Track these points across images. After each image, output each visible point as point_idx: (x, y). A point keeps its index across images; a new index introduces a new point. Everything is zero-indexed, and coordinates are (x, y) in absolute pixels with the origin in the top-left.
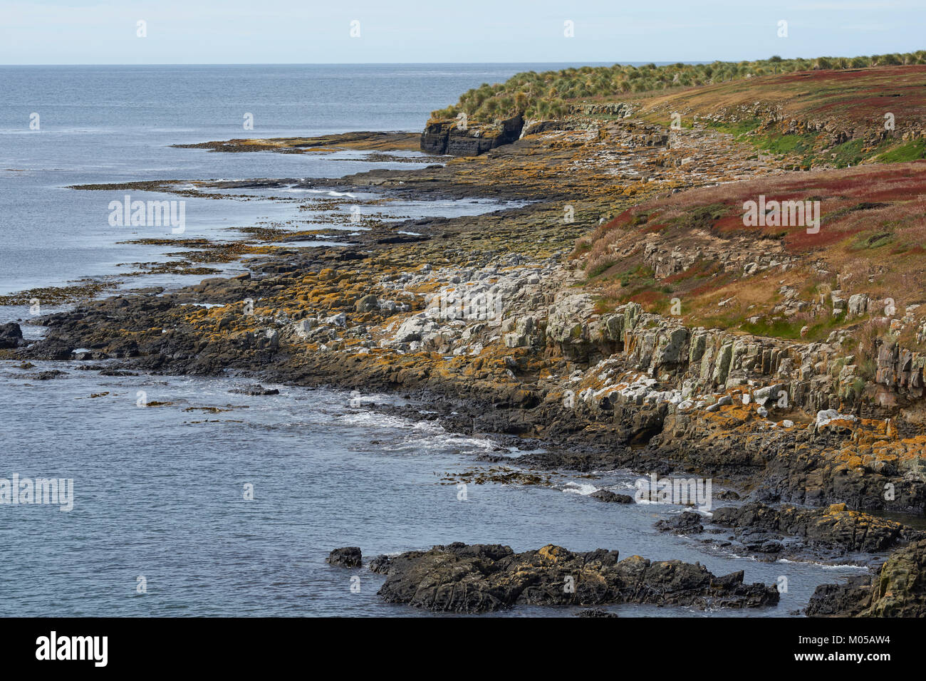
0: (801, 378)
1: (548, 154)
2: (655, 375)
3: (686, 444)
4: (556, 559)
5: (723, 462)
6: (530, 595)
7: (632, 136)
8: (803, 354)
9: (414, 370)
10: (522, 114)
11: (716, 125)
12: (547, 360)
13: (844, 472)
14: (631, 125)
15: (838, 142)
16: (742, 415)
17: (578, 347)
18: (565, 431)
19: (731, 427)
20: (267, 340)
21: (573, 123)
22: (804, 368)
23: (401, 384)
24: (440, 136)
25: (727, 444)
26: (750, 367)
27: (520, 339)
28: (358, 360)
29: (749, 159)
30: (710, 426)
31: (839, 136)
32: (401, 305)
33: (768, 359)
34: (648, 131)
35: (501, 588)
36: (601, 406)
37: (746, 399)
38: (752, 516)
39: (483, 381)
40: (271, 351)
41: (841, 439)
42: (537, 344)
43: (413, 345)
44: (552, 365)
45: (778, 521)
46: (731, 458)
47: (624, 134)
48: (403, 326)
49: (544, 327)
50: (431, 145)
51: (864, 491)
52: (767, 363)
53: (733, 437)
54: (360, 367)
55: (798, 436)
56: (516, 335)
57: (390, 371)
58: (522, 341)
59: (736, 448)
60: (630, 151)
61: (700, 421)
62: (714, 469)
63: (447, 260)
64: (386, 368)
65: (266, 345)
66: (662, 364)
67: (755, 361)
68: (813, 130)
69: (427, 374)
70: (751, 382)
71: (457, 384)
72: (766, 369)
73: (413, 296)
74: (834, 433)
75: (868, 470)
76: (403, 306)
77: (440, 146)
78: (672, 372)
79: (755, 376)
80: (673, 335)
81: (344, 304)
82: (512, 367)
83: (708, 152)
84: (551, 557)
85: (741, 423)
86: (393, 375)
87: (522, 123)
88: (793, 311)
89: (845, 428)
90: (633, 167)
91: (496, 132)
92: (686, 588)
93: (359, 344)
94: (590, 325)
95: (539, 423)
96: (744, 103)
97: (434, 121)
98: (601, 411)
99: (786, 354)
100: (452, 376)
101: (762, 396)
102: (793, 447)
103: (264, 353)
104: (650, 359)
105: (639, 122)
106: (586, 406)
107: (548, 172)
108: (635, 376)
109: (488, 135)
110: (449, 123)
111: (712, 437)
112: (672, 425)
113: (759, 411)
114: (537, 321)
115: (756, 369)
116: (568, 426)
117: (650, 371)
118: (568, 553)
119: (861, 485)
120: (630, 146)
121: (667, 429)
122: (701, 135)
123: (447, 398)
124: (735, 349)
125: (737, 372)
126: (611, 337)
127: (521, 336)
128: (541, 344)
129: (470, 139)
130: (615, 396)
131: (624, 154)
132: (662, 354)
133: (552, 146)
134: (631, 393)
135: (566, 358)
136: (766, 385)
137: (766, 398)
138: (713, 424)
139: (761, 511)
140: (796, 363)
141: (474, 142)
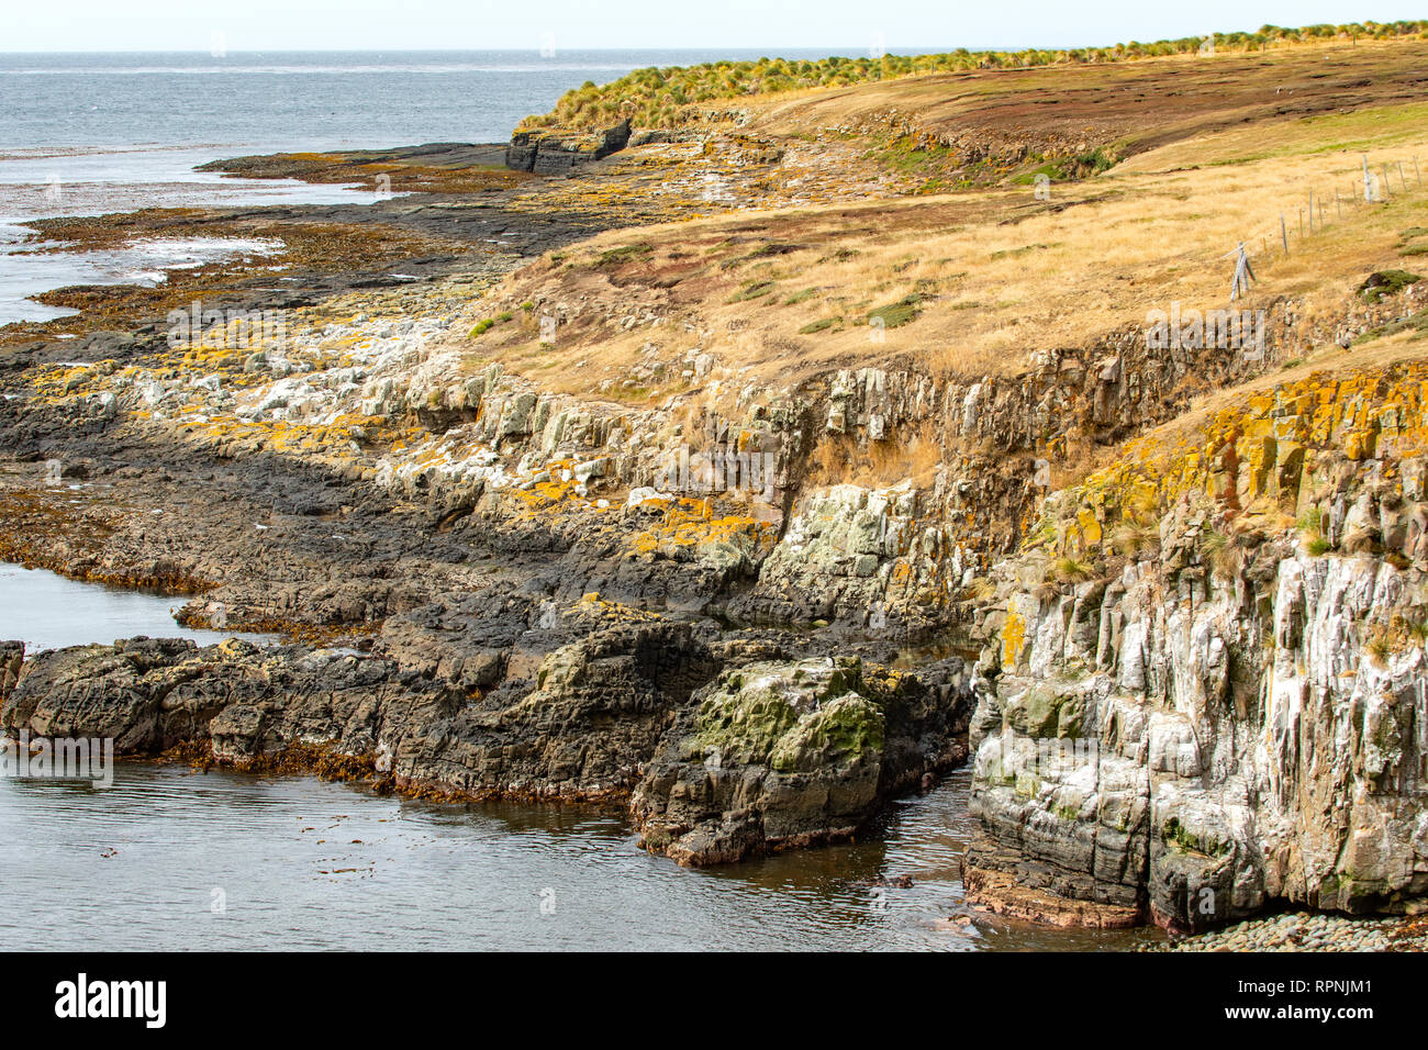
0: (630, 451)
1: (638, 173)
2: (499, 446)
3: (490, 527)
4: (233, 654)
5: (523, 548)
6: (181, 693)
7: (743, 150)
8: (635, 424)
9: (245, 444)
10: (629, 121)
11: (845, 136)
12: (403, 432)
13: (634, 558)
14: (742, 137)
15: (969, 161)
16: (557, 494)
17: (436, 415)
18: (371, 513)
19: (542, 508)
20: (101, 407)
21: (689, 133)
22: (634, 440)
23: (232, 458)
24: (528, 149)
25: (532, 526)
26: (581, 438)
27: (377, 406)
28: (190, 431)
29: (867, 181)
30: (518, 506)
31: (973, 153)
32: (299, 364)
33: (599, 429)
34: (762, 145)
35: (147, 685)
36: (417, 484)
37: (566, 476)
38: (500, 607)
39: (320, 456)
40: (105, 420)
41: (652, 521)
42: (398, 411)
43: (277, 413)
44: (407, 436)
45: (528, 613)
46: (533, 543)
47: (734, 148)
48: (273, 389)
49: (404, 391)
50: (517, 161)
51: (648, 580)
52: (598, 434)
53: (540, 520)
54: (192, 437)
55: (607, 519)
56: (374, 401)
57: (219, 443)
58: (379, 409)
59: (540, 532)
60: (736, 170)
61: (510, 502)
62: (511, 556)
63: (401, 309)
64: (215, 440)
65: (100, 412)
66: (507, 435)
67: (588, 432)
68: (946, 146)
69: (260, 447)
70: (576, 456)
71: (289, 458)
72: (598, 441)
73: (319, 354)
74: (645, 514)
75: (660, 557)
76: (303, 366)
77: (527, 162)
78: (516, 445)
79: (586, 448)
80: (519, 401)
81: (233, 363)
82: (358, 439)
83: (822, 173)
84: (229, 651)
85: (553, 503)
86: (223, 447)
87: (629, 132)
88: (649, 373)
89: (657, 507)
90: (733, 191)
91: (595, 144)
92: (360, 684)
93: (197, 412)
94: (450, 389)
95: (347, 504)
96: (878, 111)
97: (522, 130)
98: (416, 490)
99: (618, 424)
100: (286, 449)
101: (584, 472)
102: (599, 530)
103: (97, 422)
104: (496, 429)
105: (752, 134)
106: (402, 484)
107: (626, 198)
108: (474, 449)
109: (585, 148)
110: (539, 133)
111: (516, 520)
112: (483, 506)
113: (577, 489)
114: (397, 384)
115: (587, 442)
116: (377, 507)
117: (493, 443)
118: (252, 647)
119: (647, 573)
120: (739, 164)
121: (478, 509)
122: (823, 149)
123: (274, 475)
124: (570, 417)
125: (566, 444)
126: (471, 404)
127: (379, 402)
128: (401, 410)
129: (563, 154)
130: (432, 472)
131: (727, 173)
132: (506, 423)
133: (645, 163)
134: (449, 469)
135: (425, 428)
136: (592, 459)
137: (588, 474)
138: (522, 505)
139: (512, 602)
140: (627, 433)
141: (567, 157)
